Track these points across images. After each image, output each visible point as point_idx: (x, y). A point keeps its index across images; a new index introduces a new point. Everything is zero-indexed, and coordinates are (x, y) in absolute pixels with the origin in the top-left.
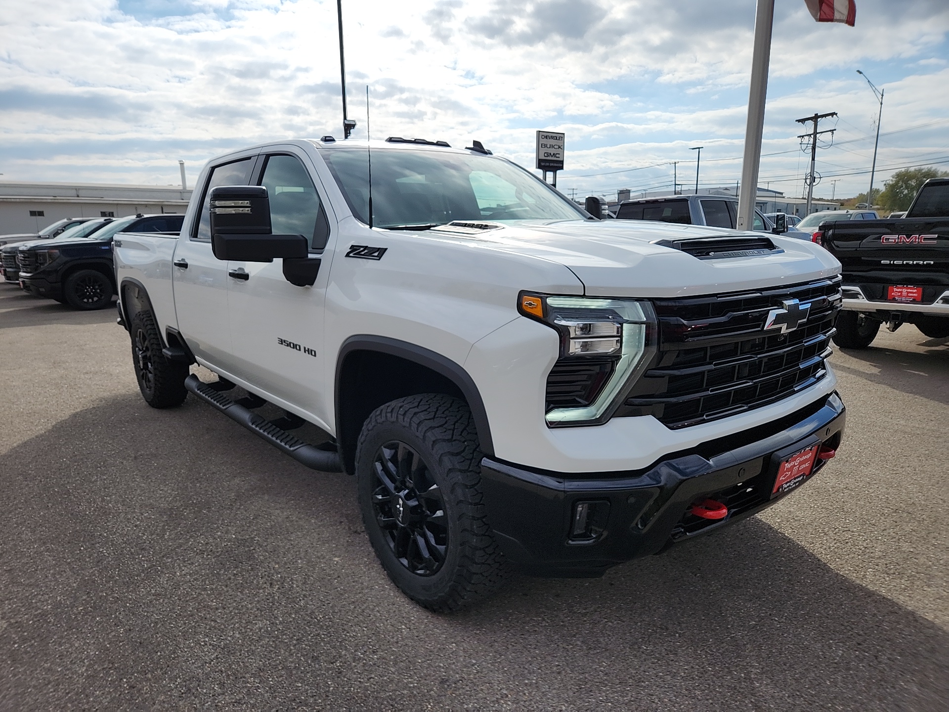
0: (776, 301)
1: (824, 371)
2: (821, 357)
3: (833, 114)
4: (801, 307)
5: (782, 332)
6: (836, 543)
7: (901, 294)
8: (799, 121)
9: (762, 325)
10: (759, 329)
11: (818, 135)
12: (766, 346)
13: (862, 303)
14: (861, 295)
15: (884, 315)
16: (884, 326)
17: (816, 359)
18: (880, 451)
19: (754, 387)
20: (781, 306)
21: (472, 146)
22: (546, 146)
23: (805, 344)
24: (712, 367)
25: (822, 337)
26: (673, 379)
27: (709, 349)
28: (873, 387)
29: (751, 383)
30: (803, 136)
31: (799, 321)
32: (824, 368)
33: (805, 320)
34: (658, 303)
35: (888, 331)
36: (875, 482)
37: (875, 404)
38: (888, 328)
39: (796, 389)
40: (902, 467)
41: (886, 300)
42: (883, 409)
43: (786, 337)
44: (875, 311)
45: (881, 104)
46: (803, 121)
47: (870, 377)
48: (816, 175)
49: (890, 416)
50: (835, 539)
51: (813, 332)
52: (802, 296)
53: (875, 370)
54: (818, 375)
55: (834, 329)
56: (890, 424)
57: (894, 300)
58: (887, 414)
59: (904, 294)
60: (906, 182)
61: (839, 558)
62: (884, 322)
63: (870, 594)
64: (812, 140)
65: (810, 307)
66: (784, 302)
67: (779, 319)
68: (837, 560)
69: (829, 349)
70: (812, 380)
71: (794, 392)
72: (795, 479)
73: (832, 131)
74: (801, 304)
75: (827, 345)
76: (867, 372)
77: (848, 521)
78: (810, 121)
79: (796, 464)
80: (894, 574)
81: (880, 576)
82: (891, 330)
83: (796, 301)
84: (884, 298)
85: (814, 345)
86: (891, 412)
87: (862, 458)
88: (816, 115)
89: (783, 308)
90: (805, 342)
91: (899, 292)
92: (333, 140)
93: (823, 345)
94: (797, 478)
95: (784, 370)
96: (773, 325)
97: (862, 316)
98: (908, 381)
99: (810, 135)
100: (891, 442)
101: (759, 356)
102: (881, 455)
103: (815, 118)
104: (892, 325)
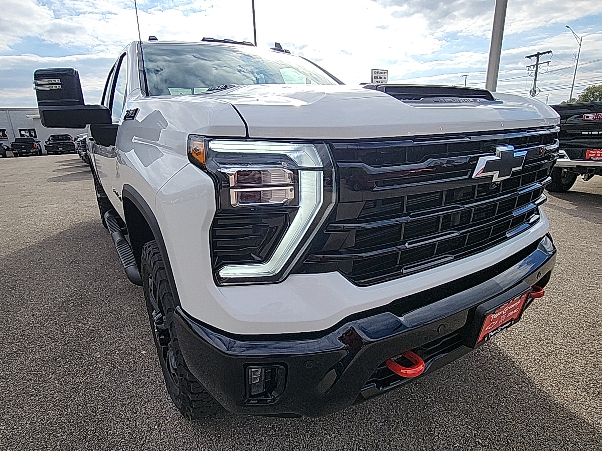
0: (489, 148)
1: (538, 216)
2: (535, 204)
3: (549, 52)
4: (515, 155)
5: (493, 181)
6: (541, 356)
7: (596, 155)
8: (527, 57)
9: (469, 173)
10: (466, 177)
11: (539, 65)
12: (476, 196)
13: (565, 161)
14: (566, 156)
15: (581, 170)
16: (580, 178)
17: (531, 206)
18: (578, 270)
19: (463, 236)
20: (493, 152)
21: (274, 47)
22: (377, 78)
23: (520, 193)
24: (408, 219)
25: (538, 185)
26: (360, 232)
27: (406, 198)
28: (573, 219)
29: (456, 234)
30: (529, 66)
31: (513, 169)
32: (538, 214)
33: (520, 168)
34: (336, 146)
35: (583, 180)
36: (574, 297)
37: (573, 232)
38: (583, 179)
39: (508, 235)
40: (597, 284)
41: (585, 159)
42: (580, 236)
43: (498, 186)
44: (575, 167)
45: (580, 46)
46: (530, 57)
47: (569, 212)
48: (537, 89)
49: (585, 241)
50: (540, 352)
51: (529, 180)
52: (518, 143)
53: (574, 207)
54: (532, 221)
55: (550, 178)
56: (585, 247)
57: (590, 159)
58: (583, 240)
59: (598, 155)
60: (593, 93)
61: (543, 372)
62: (580, 175)
63: (571, 417)
64: (535, 69)
65: (526, 155)
66: (498, 148)
67: (490, 166)
68: (541, 374)
69: (543, 197)
70: (526, 225)
71: (506, 239)
72: (502, 326)
73: (548, 62)
74: (515, 152)
75: (542, 192)
76: (567, 208)
77: (551, 333)
78: (534, 57)
79: (503, 313)
80: (594, 393)
81: (581, 395)
82: (585, 179)
83: (512, 148)
84: (583, 158)
85: (529, 193)
86: (586, 238)
87: (564, 275)
88: (538, 53)
89: (495, 155)
90: (520, 191)
91: (594, 153)
92: (156, 39)
93: (537, 193)
94: (505, 324)
95: (496, 218)
96: (483, 172)
97: (566, 170)
98: (597, 215)
99: (534, 65)
100: (586, 262)
101: (466, 206)
102: (579, 273)
103: (538, 55)
104: (586, 177)
